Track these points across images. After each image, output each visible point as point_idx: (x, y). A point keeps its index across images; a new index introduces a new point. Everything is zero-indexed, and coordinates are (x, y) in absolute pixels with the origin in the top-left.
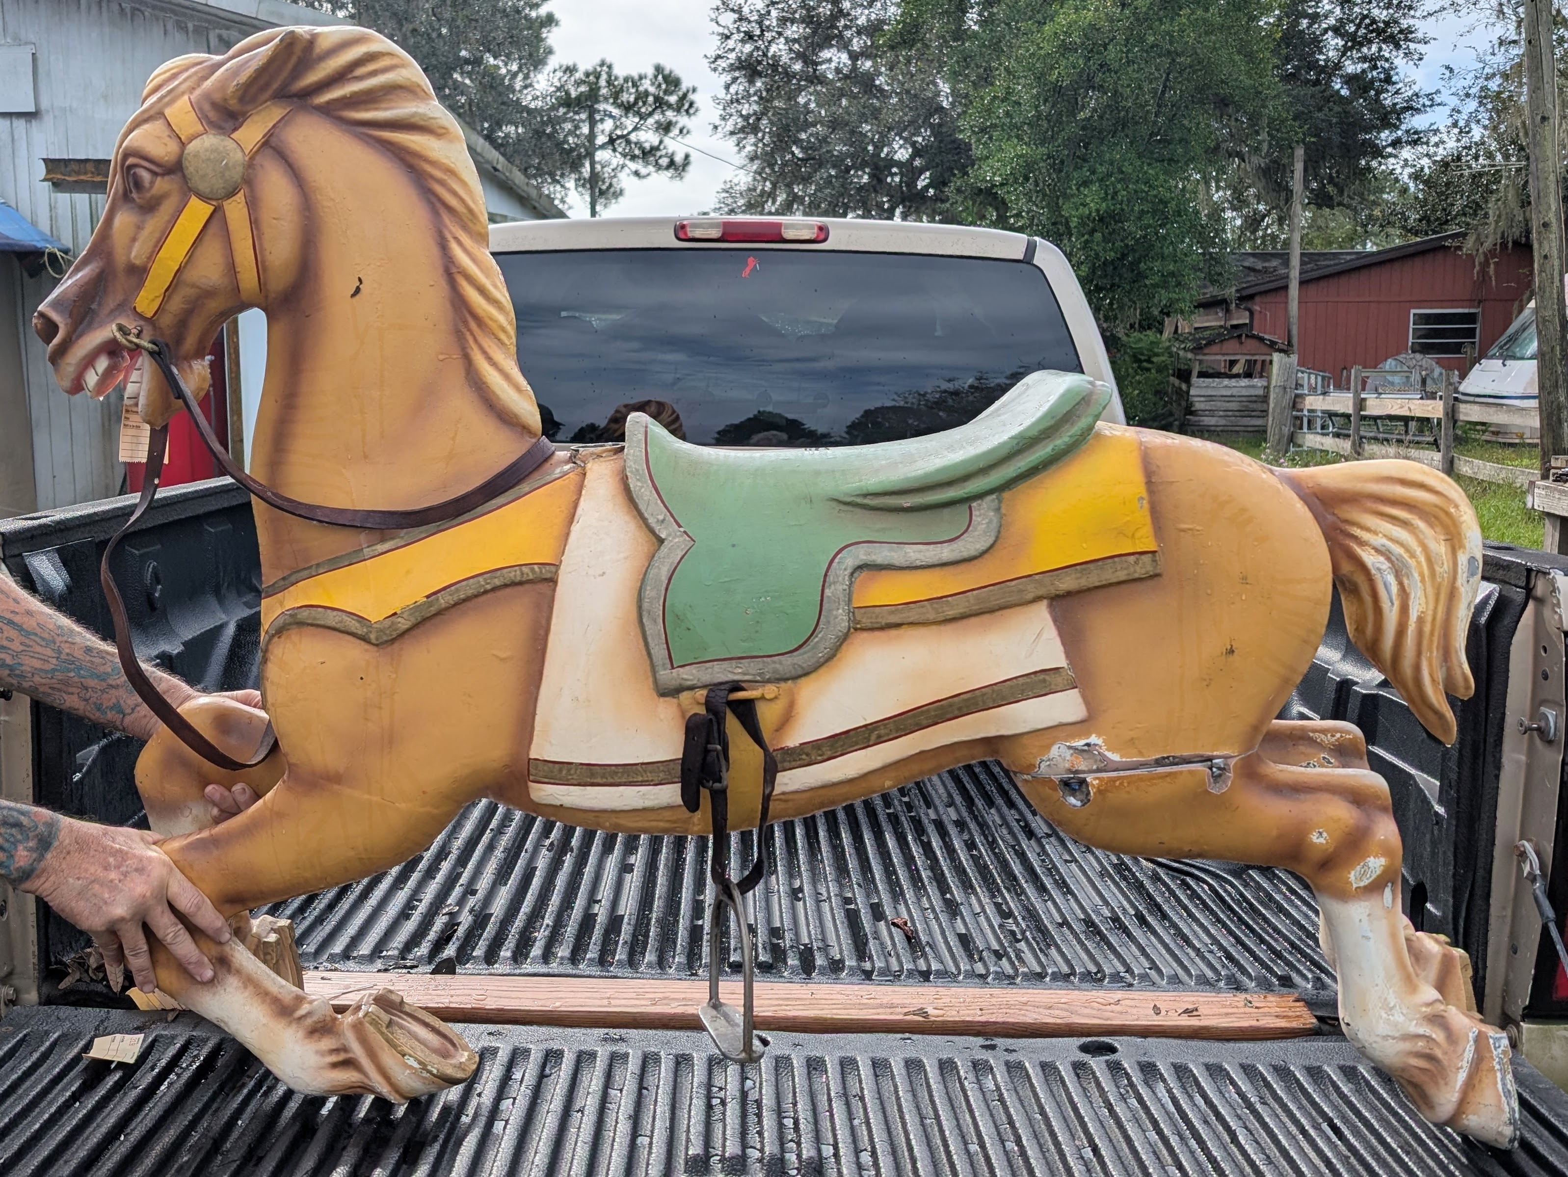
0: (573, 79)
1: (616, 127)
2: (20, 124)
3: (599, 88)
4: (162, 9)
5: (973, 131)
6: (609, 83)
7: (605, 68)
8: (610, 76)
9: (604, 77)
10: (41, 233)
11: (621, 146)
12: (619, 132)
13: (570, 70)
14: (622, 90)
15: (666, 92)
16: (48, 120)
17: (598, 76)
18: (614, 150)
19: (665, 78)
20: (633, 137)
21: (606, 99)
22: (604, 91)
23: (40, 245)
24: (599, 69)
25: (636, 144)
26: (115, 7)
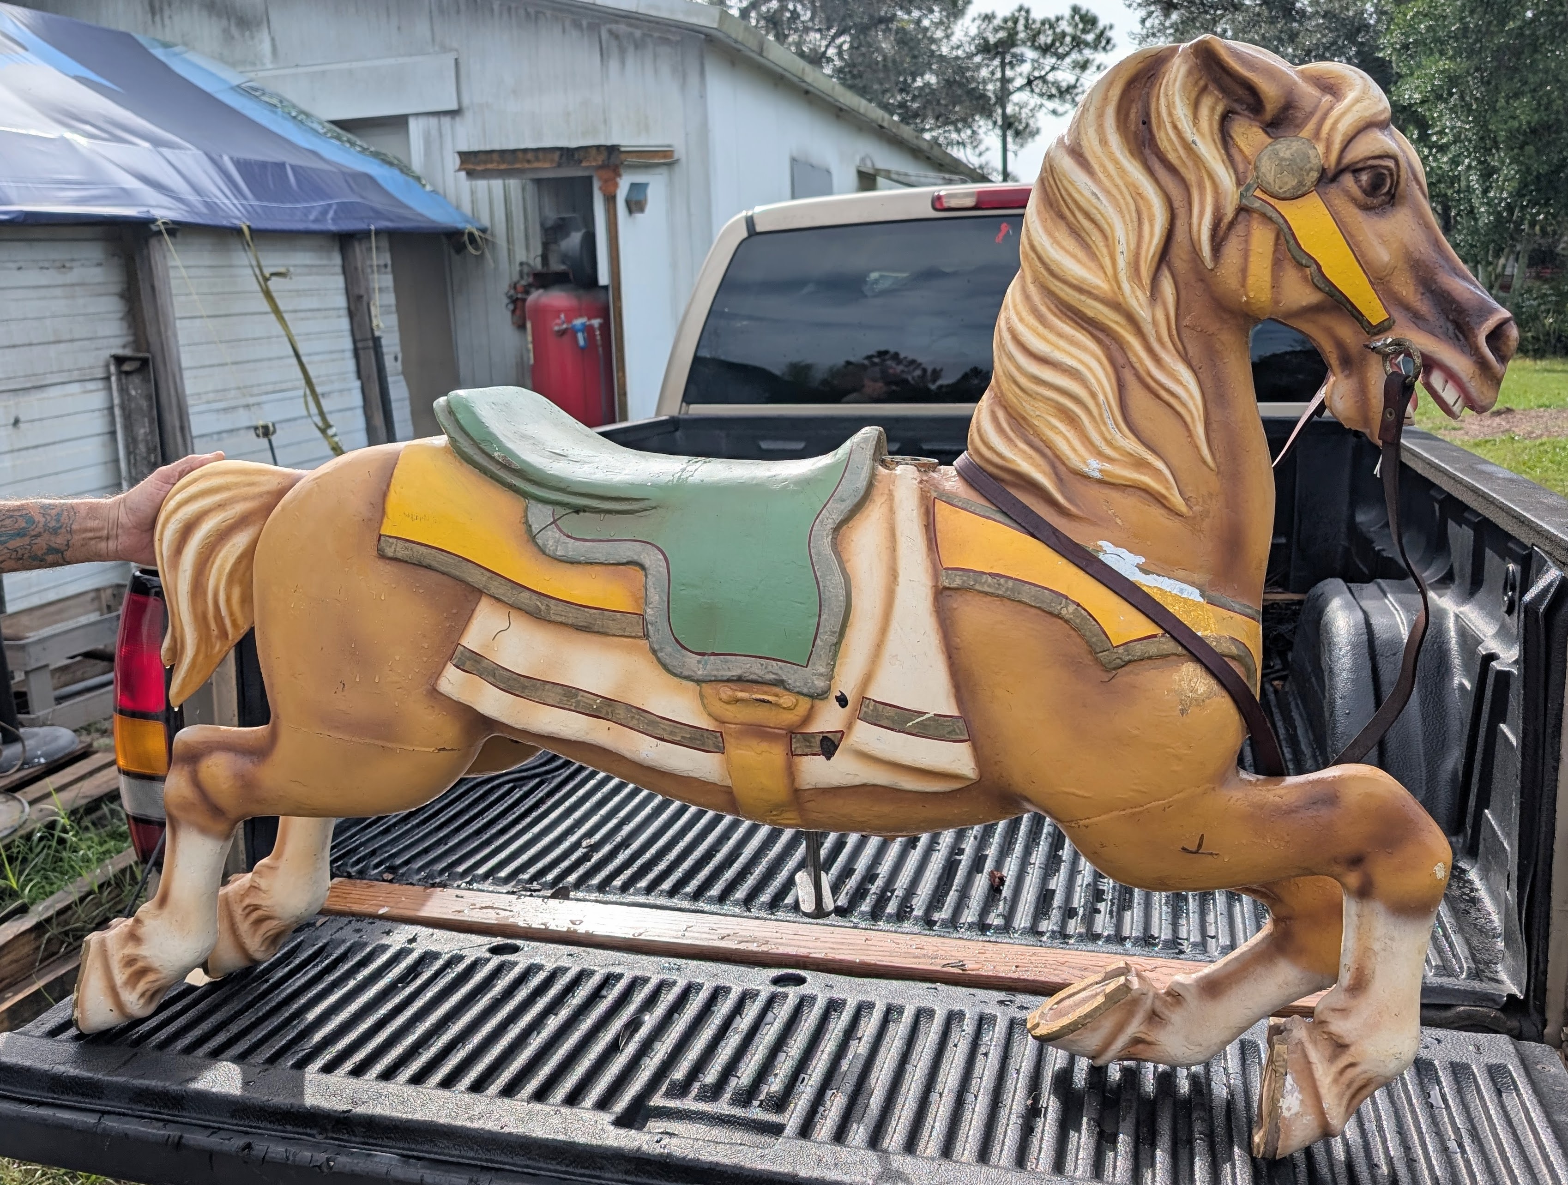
0: (991, 26)
1: (1034, 69)
2: (446, 121)
3: (1017, 33)
4: (561, 10)
5: (1395, 49)
6: (1027, 27)
7: (1023, 13)
8: (1027, 19)
9: (1022, 22)
10: (463, 215)
11: (1038, 86)
12: (1036, 74)
13: (988, 18)
14: (1039, 33)
15: (1084, 31)
16: (468, 116)
17: (1016, 21)
18: (1032, 91)
19: (1082, 18)
20: (1050, 77)
21: (1024, 43)
22: (1022, 35)
23: (460, 225)
24: (1017, 14)
25: (1053, 84)
26: (522, 12)
